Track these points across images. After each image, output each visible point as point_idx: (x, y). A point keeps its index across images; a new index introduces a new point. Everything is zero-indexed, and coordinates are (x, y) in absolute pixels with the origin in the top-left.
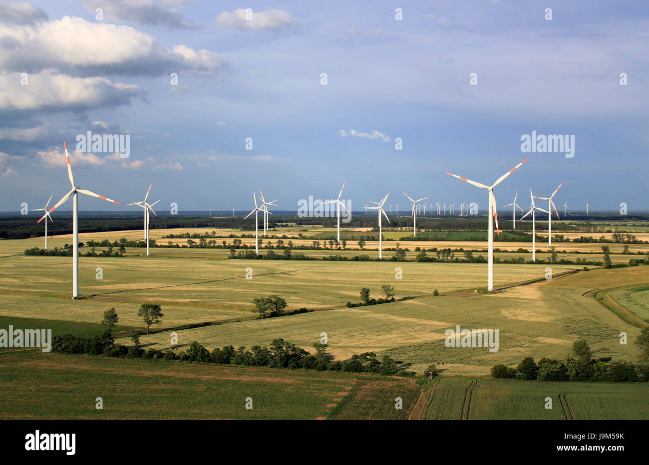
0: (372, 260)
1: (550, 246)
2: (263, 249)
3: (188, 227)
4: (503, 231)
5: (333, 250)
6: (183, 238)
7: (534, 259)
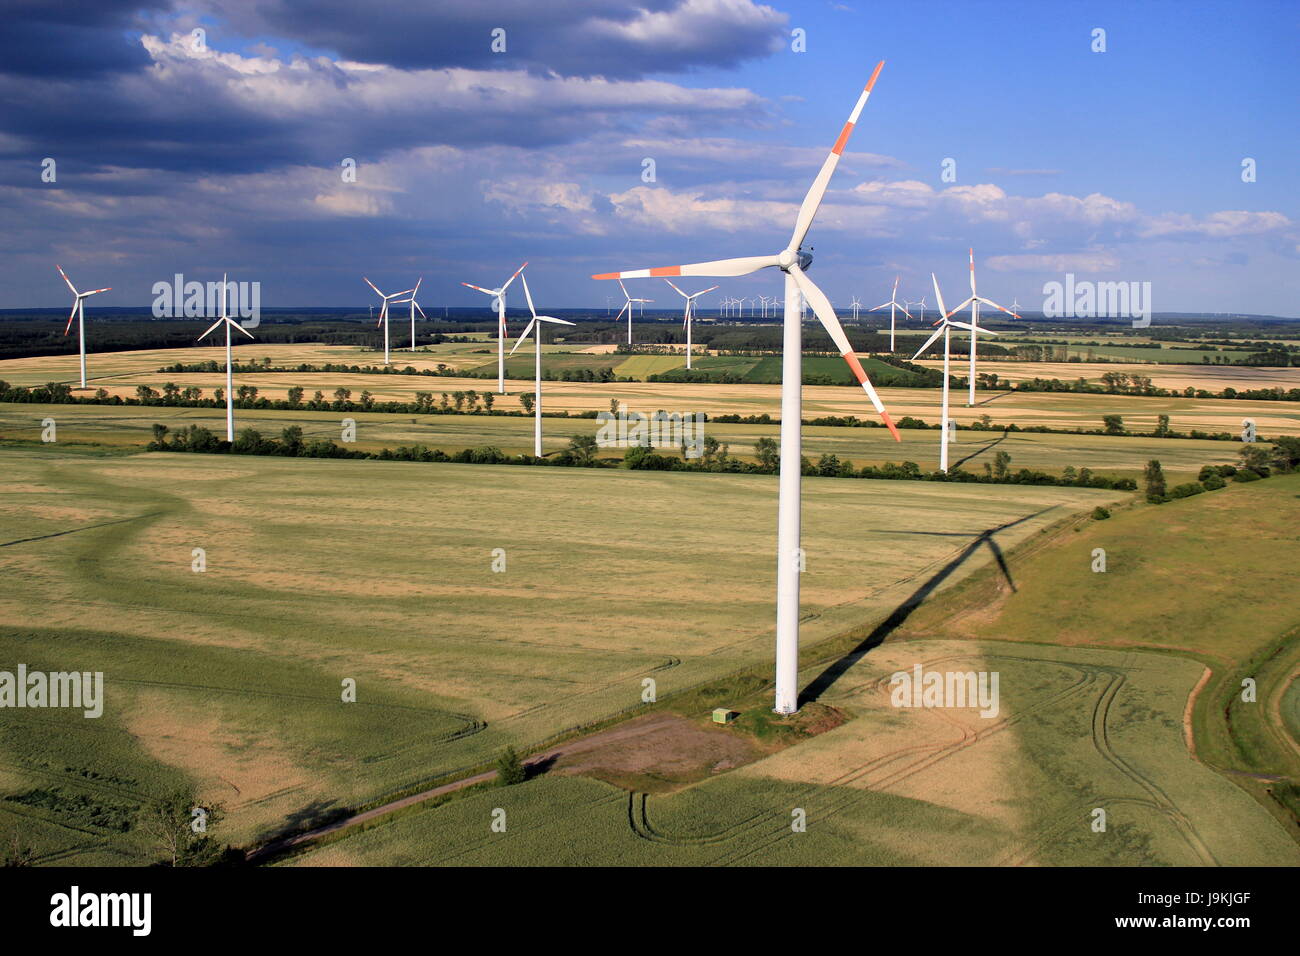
0: (508, 461)
1: (972, 403)
2: (304, 409)
3: (277, 342)
4: (871, 357)
5: (462, 413)
6: (203, 372)
7: (944, 467)
